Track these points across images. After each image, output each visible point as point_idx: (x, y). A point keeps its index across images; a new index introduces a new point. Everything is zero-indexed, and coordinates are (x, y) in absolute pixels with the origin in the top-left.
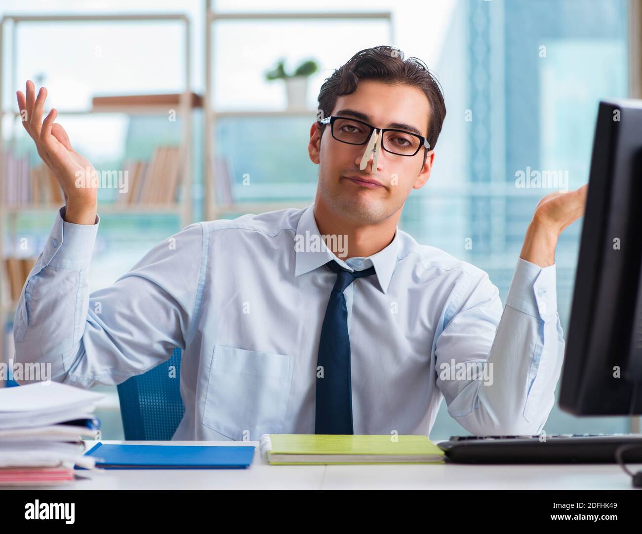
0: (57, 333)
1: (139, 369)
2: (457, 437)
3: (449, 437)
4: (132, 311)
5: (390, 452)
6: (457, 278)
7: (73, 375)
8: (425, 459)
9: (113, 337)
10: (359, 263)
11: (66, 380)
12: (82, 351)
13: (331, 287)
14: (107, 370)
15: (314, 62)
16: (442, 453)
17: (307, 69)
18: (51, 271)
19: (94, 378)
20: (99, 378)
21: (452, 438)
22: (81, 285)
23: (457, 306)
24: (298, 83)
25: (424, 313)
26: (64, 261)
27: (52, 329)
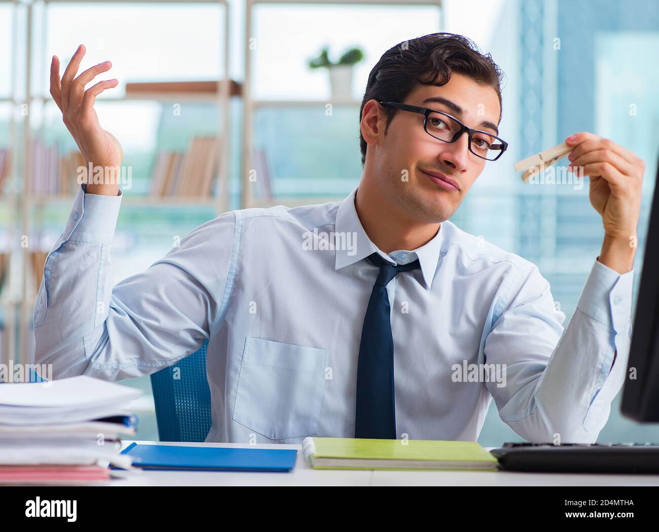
0: (76, 314)
1: (167, 358)
2: (512, 443)
3: (502, 444)
4: (159, 297)
5: (440, 458)
6: (506, 272)
7: (96, 362)
8: (476, 466)
9: (138, 322)
10: (403, 257)
11: (88, 368)
12: (106, 338)
13: (373, 280)
14: (132, 360)
15: (360, 49)
16: (495, 460)
17: (352, 57)
18: (71, 246)
19: (118, 367)
20: (123, 367)
21: (506, 445)
22: (102, 262)
23: (507, 302)
24: (342, 72)
25: (470, 308)
26: (85, 234)
27: (72, 310)
